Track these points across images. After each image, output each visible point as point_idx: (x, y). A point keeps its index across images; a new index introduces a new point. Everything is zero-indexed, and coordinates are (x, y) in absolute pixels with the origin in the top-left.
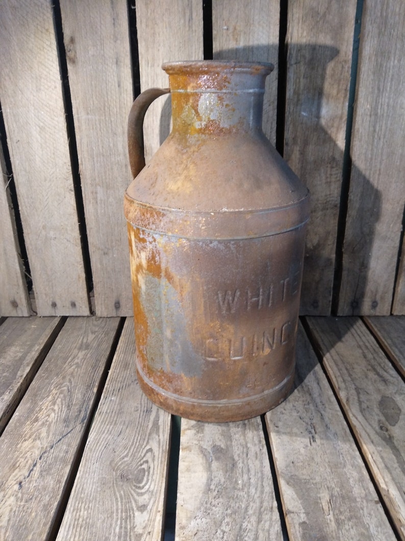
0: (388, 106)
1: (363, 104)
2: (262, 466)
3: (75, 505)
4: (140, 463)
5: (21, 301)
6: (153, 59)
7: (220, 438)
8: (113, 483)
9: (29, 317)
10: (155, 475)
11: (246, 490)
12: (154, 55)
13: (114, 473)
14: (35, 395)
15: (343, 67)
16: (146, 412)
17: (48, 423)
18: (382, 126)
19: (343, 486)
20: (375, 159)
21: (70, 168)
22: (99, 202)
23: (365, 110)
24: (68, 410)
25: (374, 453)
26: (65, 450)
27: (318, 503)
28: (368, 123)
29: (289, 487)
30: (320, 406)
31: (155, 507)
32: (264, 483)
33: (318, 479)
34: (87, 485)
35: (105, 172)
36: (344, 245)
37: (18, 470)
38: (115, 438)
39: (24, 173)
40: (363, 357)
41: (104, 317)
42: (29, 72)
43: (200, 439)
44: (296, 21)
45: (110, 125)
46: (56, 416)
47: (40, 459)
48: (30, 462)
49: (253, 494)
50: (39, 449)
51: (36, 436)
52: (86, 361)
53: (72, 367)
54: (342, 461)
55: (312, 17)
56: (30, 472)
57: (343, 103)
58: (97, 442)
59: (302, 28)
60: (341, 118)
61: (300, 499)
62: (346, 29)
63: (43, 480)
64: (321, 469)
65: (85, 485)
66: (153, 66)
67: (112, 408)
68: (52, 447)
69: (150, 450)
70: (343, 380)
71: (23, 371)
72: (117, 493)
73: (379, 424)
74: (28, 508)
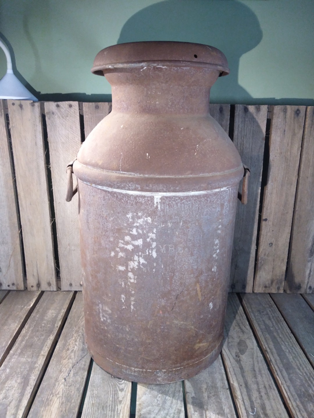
3: (91, 388)
5: (53, 282)
8: (108, 379)
9: (56, 291)
14: (66, 337)
17: (74, 351)
19: (213, 382)
24: (83, 345)
25: (231, 368)
26: (84, 364)
27: (201, 389)
31: (128, 390)
34: (96, 380)
37: (63, 373)
39: (61, 218)
46: (78, 348)
47: (73, 368)
48: (68, 369)
50: (71, 363)
51: (69, 357)
56: (69, 374)
61: (193, 387)
63: (75, 378)
68: (77, 363)
71: (58, 324)
72: (110, 384)
73: (236, 354)
74: (70, 389)
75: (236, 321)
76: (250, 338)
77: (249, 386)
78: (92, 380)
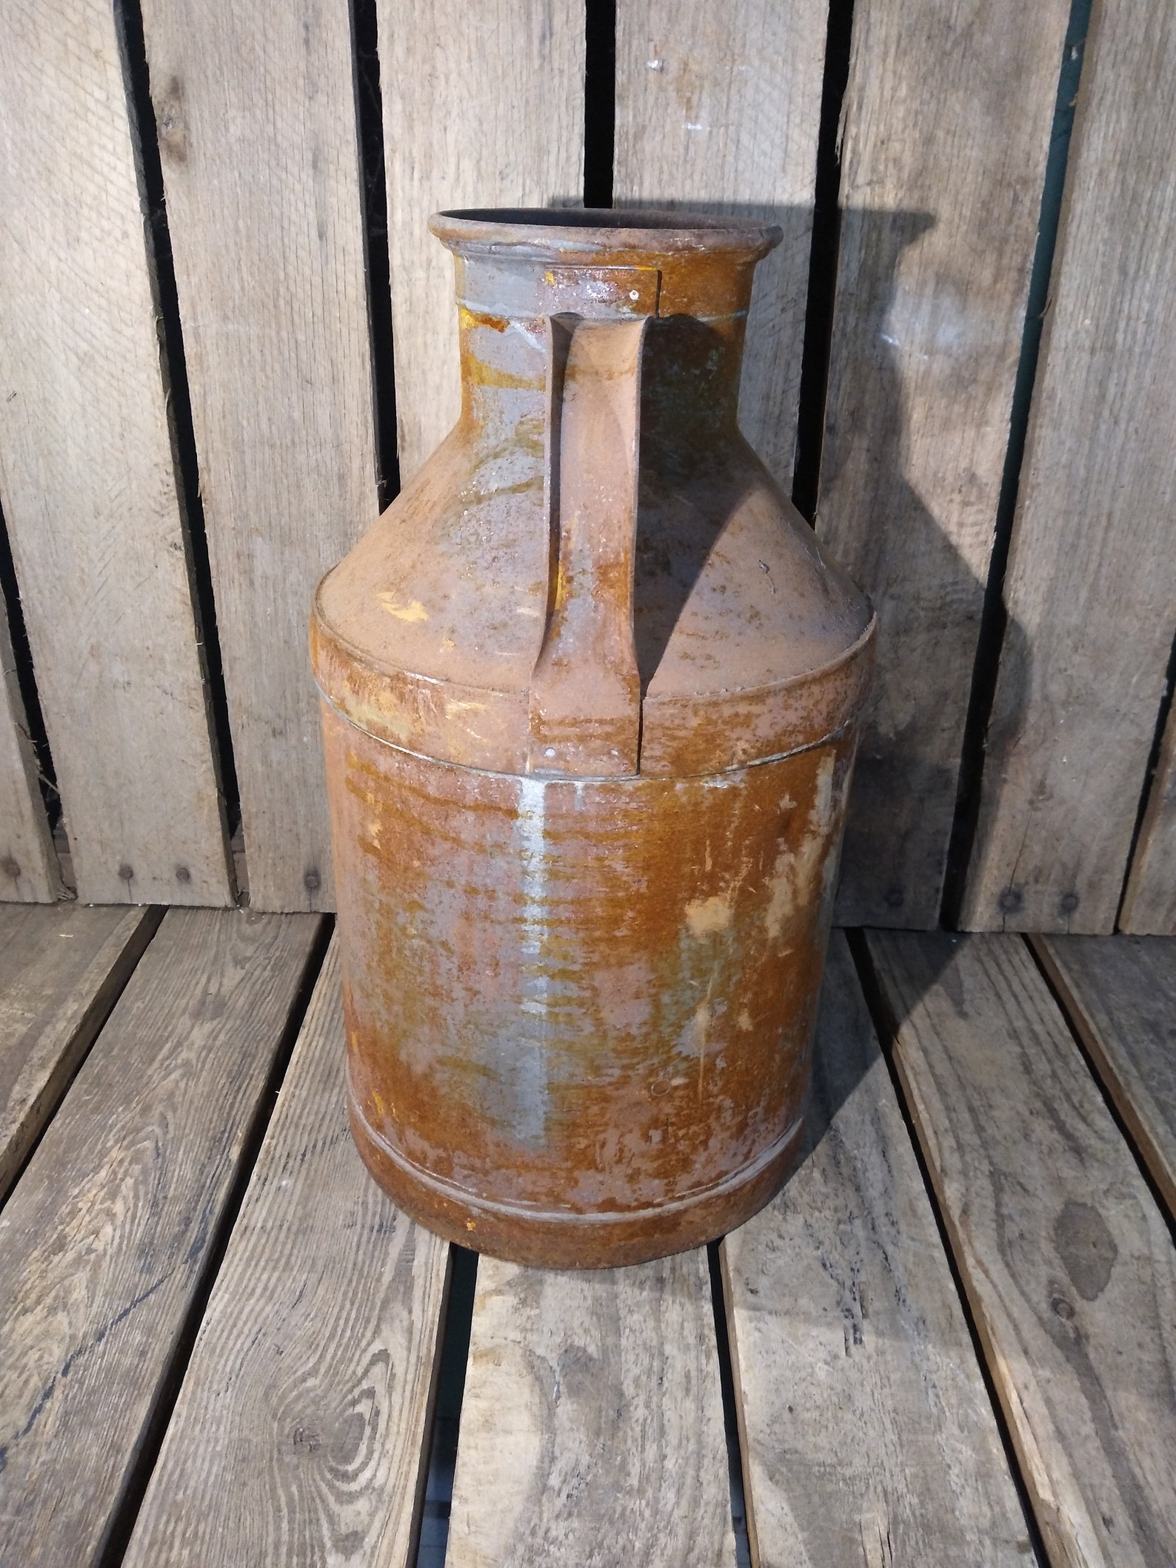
0: (1148, 323)
1: (1072, 314)
2: (701, 1419)
3: (156, 1527)
4: (350, 1397)
5: (30, 860)
6: (428, 156)
7: (586, 1324)
8: (271, 1459)
9: (54, 905)
10: (392, 1438)
11: (650, 1494)
12: (431, 144)
13: (276, 1425)
14: (61, 1164)
15: (1016, 200)
16: (379, 1231)
17: (93, 1256)
18: (1125, 385)
19: (928, 1490)
20: (1099, 482)
21: (172, 480)
22: (258, 582)
23: (1077, 333)
24: (153, 1215)
25: (1026, 1387)
26: (137, 1349)
27: (852, 1541)
28: (1084, 373)
29: (773, 1487)
30: (884, 1228)
31: (386, 1541)
32: (702, 1473)
33: (859, 1464)
34: (194, 1461)
35: (277, 496)
36: (990, 731)
38: (284, 1313)
39: (31, 490)
40: (1021, 1068)
41: (274, 913)
42: (44, 184)
43: (529, 1326)
44: (877, 50)
45: (293, 355)
46: (118, 1233)
47: (65, 1373)
48: (35, 1381)
49: (669, 1507)
50: (63, 1339)
51: (56, 1297)
52: (212, 1056)
53: (173, 1077)
54: (934, 1410)
55: (929, 38)
56: (33, 1417)
57: (1011, 308)
58: (231, 1322)
59: (895, 73)
60: (1002, 357)
61: (802, 1529)
62: (1034, 78)
63: (69, 1444)
64: (872, 1433)
65: (189, 1463)
66: (426, 176)
67: (281, 1214)
68: (100, 1337)
69: (383, 1356)
70: (958, 1142)
71: (30, 1086)
72: (280, 1492)
73: (1050, 1294)
74: (21, 1534)
75: (1035, 1083)
76: (1124, 1190)
77: (1158, 1525)
78: (170, 1466)
